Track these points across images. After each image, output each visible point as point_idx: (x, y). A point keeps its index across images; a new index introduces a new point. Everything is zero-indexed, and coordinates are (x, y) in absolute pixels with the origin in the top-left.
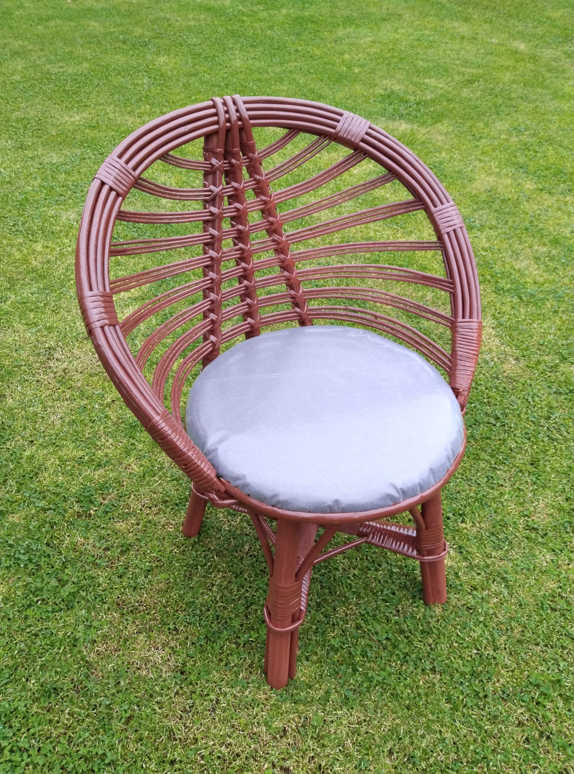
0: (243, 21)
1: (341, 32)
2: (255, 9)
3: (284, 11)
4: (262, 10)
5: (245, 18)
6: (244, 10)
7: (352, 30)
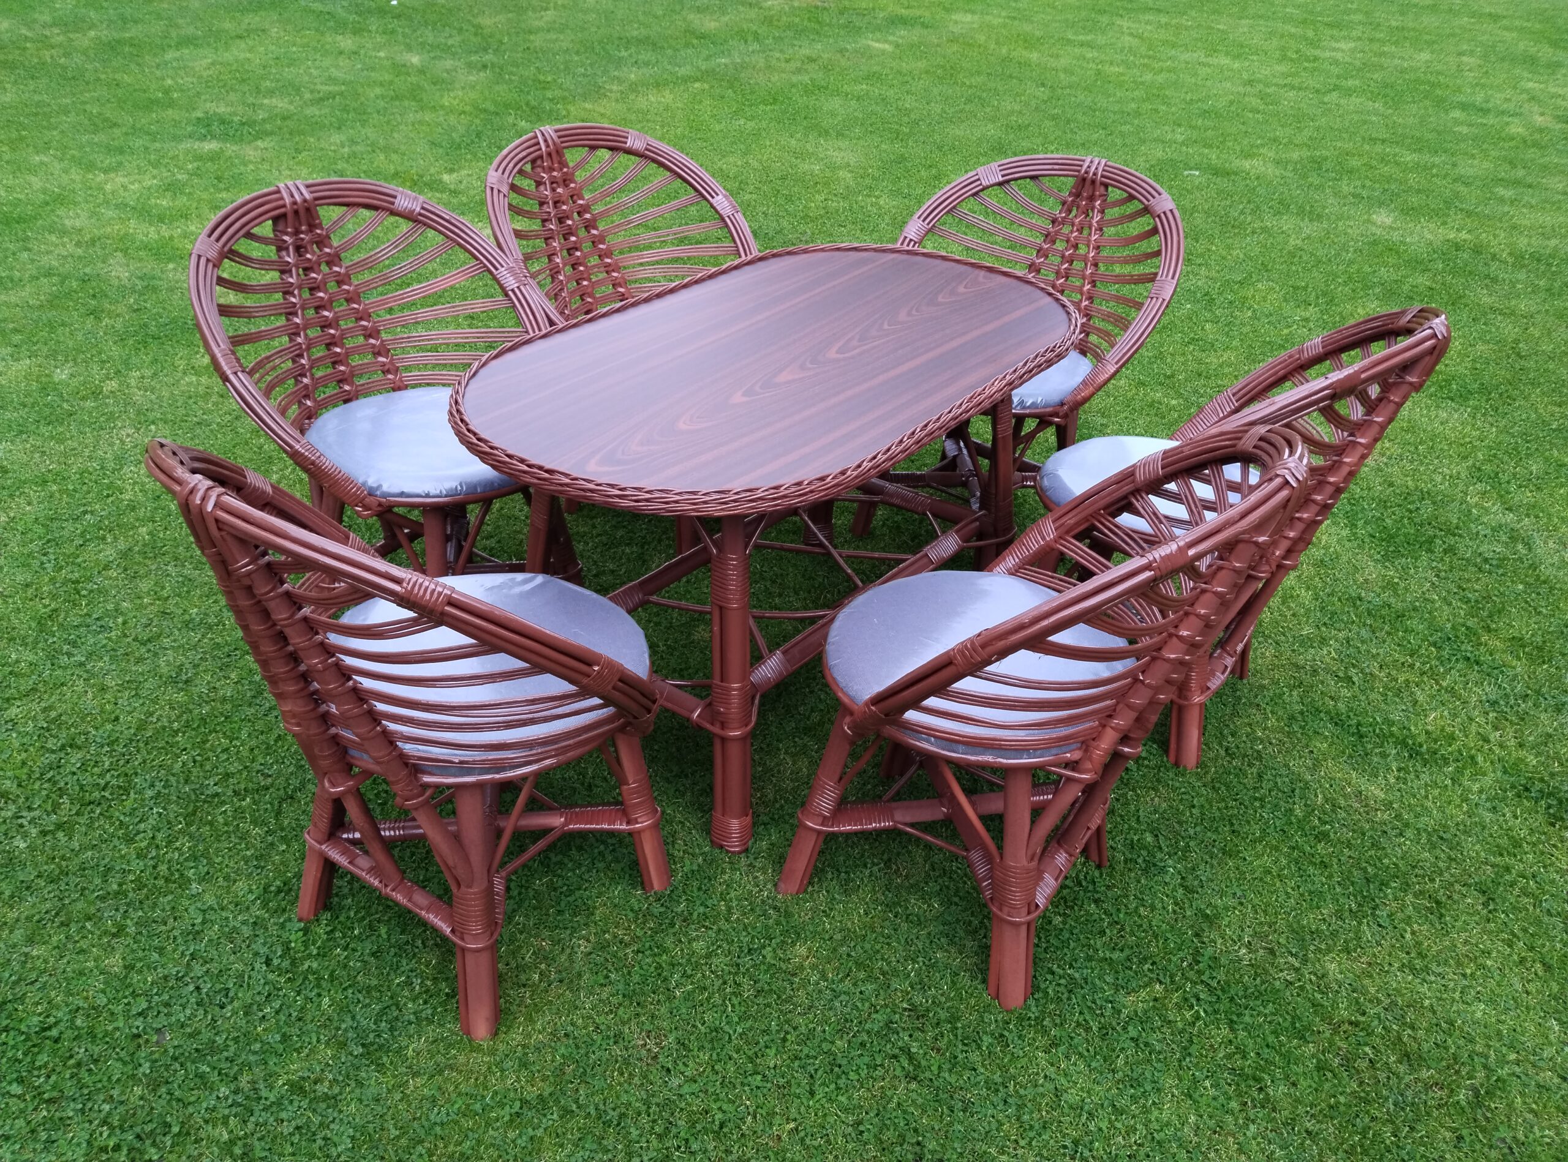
0: (25, 49)
1: (170, 55)
2: (48, 33)
3: (92, 33)
4: (58, 34)
5: (28, 45)
6: (29, 34)
7: (187, 51)
